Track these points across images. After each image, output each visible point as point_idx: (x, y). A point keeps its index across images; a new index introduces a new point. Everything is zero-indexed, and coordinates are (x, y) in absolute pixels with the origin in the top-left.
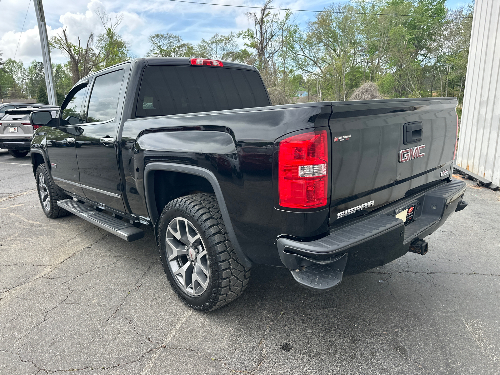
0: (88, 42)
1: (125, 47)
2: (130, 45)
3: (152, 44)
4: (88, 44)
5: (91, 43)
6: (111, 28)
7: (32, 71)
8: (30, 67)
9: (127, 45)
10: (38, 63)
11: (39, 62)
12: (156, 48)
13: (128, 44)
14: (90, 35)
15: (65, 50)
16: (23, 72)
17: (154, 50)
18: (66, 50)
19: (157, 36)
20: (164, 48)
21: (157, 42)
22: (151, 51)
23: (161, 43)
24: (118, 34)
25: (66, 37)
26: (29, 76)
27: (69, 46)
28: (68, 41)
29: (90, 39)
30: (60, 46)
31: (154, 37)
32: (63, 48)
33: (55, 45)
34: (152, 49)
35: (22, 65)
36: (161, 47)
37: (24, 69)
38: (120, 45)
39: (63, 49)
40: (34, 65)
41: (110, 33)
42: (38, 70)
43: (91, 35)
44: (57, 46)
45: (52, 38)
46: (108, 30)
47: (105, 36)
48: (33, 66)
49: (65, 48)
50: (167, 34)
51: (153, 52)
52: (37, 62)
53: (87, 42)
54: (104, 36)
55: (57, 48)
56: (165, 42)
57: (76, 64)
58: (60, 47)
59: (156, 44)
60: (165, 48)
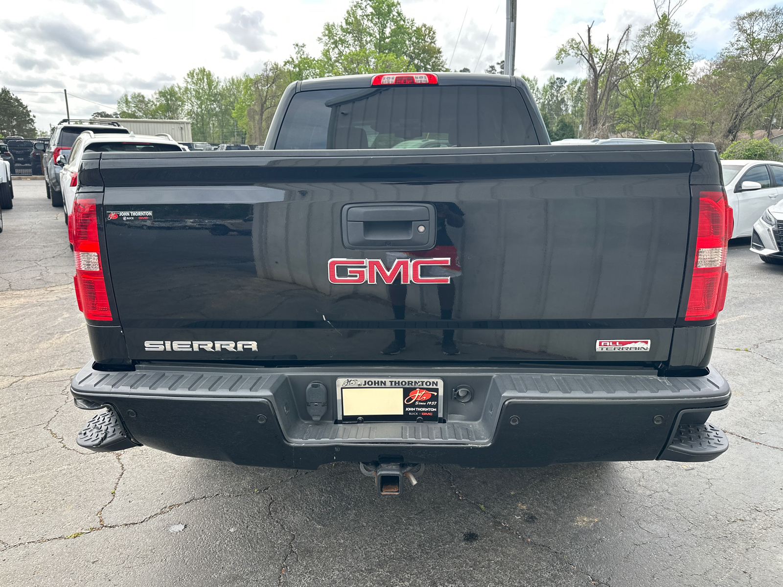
0: (621, 40)
1: (685, 43)
2: (692, 39)
3: (737, 32)
4: (619, 45)
5: (624, 42)
6: (667, 13)
7: (546, 92)
8: (546, 86)
9: (686, 39)
10: (558, 79)
11: (559, 77)
12: (743, 37)
13: (690, 36)
14: (625, 30)
15: (583, 57)
16: (535, 93)
17: (738, 43)
18: (585, 57)
19: (751, 15)
20: (759, 37)
21: (747, 26)
22: (732, 45)
23: (756, 28)
24: (675, 22)
25: (589, 37)
26: (541, 99)
27: (591, 51)
28: (592, 44)
29: (625, 36)
30: (576, 51)
31: (744, 18)
32: (582, 54)
33: (570, 52)
34: (733, 41)
35: (536, 84)
36: (755, 35)
37: (538, 89)
38: (677, 39)
39: (581, 56)
40: (551, 83)
41: (664, 21)
42: (554, 89)
43: (627, 30)
44: (573, 52)
45: (568, 41)
46: (662, 16)
47: (653, 27)
48: (550, 85)
49: (583, 54)
50: (773, 10)
51: (736, 46)
52: (556, 78)
53: (619, 41)
54: (651, 28)
55: (573, 56)
56: (765, 25)
57: (596, 78)
58: (576, 53)
59: (745, 31)
60: (761, 37)
